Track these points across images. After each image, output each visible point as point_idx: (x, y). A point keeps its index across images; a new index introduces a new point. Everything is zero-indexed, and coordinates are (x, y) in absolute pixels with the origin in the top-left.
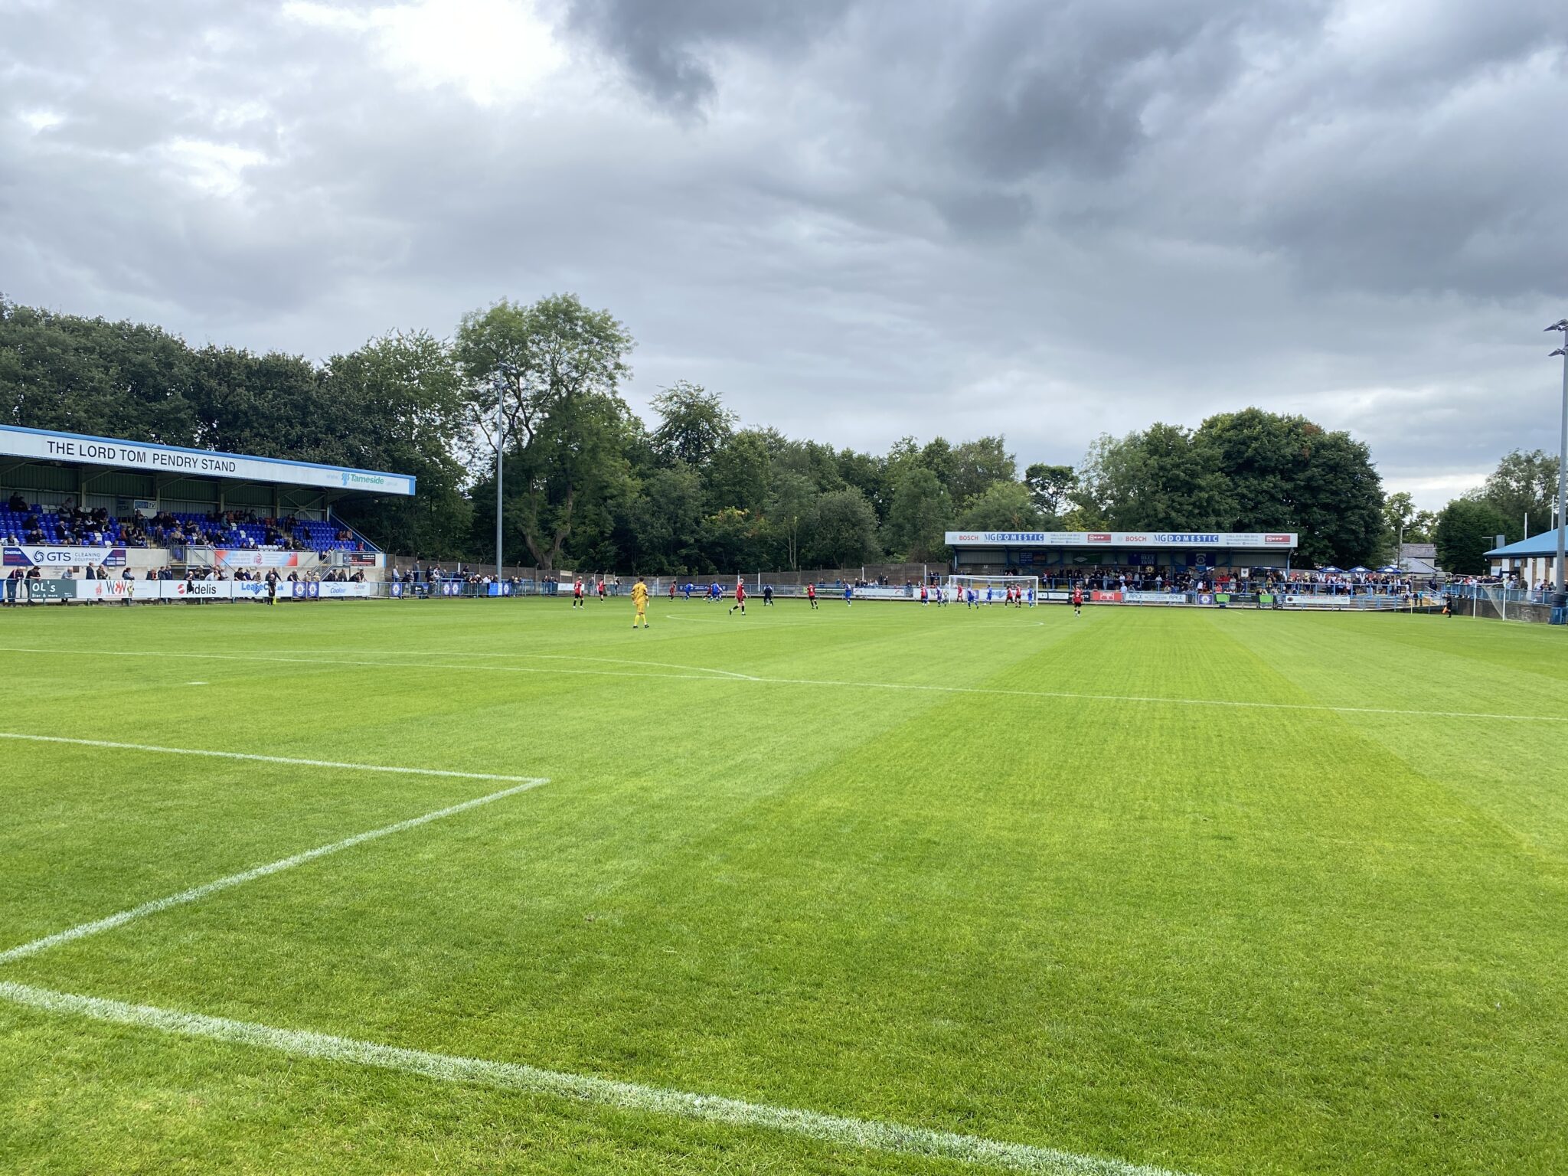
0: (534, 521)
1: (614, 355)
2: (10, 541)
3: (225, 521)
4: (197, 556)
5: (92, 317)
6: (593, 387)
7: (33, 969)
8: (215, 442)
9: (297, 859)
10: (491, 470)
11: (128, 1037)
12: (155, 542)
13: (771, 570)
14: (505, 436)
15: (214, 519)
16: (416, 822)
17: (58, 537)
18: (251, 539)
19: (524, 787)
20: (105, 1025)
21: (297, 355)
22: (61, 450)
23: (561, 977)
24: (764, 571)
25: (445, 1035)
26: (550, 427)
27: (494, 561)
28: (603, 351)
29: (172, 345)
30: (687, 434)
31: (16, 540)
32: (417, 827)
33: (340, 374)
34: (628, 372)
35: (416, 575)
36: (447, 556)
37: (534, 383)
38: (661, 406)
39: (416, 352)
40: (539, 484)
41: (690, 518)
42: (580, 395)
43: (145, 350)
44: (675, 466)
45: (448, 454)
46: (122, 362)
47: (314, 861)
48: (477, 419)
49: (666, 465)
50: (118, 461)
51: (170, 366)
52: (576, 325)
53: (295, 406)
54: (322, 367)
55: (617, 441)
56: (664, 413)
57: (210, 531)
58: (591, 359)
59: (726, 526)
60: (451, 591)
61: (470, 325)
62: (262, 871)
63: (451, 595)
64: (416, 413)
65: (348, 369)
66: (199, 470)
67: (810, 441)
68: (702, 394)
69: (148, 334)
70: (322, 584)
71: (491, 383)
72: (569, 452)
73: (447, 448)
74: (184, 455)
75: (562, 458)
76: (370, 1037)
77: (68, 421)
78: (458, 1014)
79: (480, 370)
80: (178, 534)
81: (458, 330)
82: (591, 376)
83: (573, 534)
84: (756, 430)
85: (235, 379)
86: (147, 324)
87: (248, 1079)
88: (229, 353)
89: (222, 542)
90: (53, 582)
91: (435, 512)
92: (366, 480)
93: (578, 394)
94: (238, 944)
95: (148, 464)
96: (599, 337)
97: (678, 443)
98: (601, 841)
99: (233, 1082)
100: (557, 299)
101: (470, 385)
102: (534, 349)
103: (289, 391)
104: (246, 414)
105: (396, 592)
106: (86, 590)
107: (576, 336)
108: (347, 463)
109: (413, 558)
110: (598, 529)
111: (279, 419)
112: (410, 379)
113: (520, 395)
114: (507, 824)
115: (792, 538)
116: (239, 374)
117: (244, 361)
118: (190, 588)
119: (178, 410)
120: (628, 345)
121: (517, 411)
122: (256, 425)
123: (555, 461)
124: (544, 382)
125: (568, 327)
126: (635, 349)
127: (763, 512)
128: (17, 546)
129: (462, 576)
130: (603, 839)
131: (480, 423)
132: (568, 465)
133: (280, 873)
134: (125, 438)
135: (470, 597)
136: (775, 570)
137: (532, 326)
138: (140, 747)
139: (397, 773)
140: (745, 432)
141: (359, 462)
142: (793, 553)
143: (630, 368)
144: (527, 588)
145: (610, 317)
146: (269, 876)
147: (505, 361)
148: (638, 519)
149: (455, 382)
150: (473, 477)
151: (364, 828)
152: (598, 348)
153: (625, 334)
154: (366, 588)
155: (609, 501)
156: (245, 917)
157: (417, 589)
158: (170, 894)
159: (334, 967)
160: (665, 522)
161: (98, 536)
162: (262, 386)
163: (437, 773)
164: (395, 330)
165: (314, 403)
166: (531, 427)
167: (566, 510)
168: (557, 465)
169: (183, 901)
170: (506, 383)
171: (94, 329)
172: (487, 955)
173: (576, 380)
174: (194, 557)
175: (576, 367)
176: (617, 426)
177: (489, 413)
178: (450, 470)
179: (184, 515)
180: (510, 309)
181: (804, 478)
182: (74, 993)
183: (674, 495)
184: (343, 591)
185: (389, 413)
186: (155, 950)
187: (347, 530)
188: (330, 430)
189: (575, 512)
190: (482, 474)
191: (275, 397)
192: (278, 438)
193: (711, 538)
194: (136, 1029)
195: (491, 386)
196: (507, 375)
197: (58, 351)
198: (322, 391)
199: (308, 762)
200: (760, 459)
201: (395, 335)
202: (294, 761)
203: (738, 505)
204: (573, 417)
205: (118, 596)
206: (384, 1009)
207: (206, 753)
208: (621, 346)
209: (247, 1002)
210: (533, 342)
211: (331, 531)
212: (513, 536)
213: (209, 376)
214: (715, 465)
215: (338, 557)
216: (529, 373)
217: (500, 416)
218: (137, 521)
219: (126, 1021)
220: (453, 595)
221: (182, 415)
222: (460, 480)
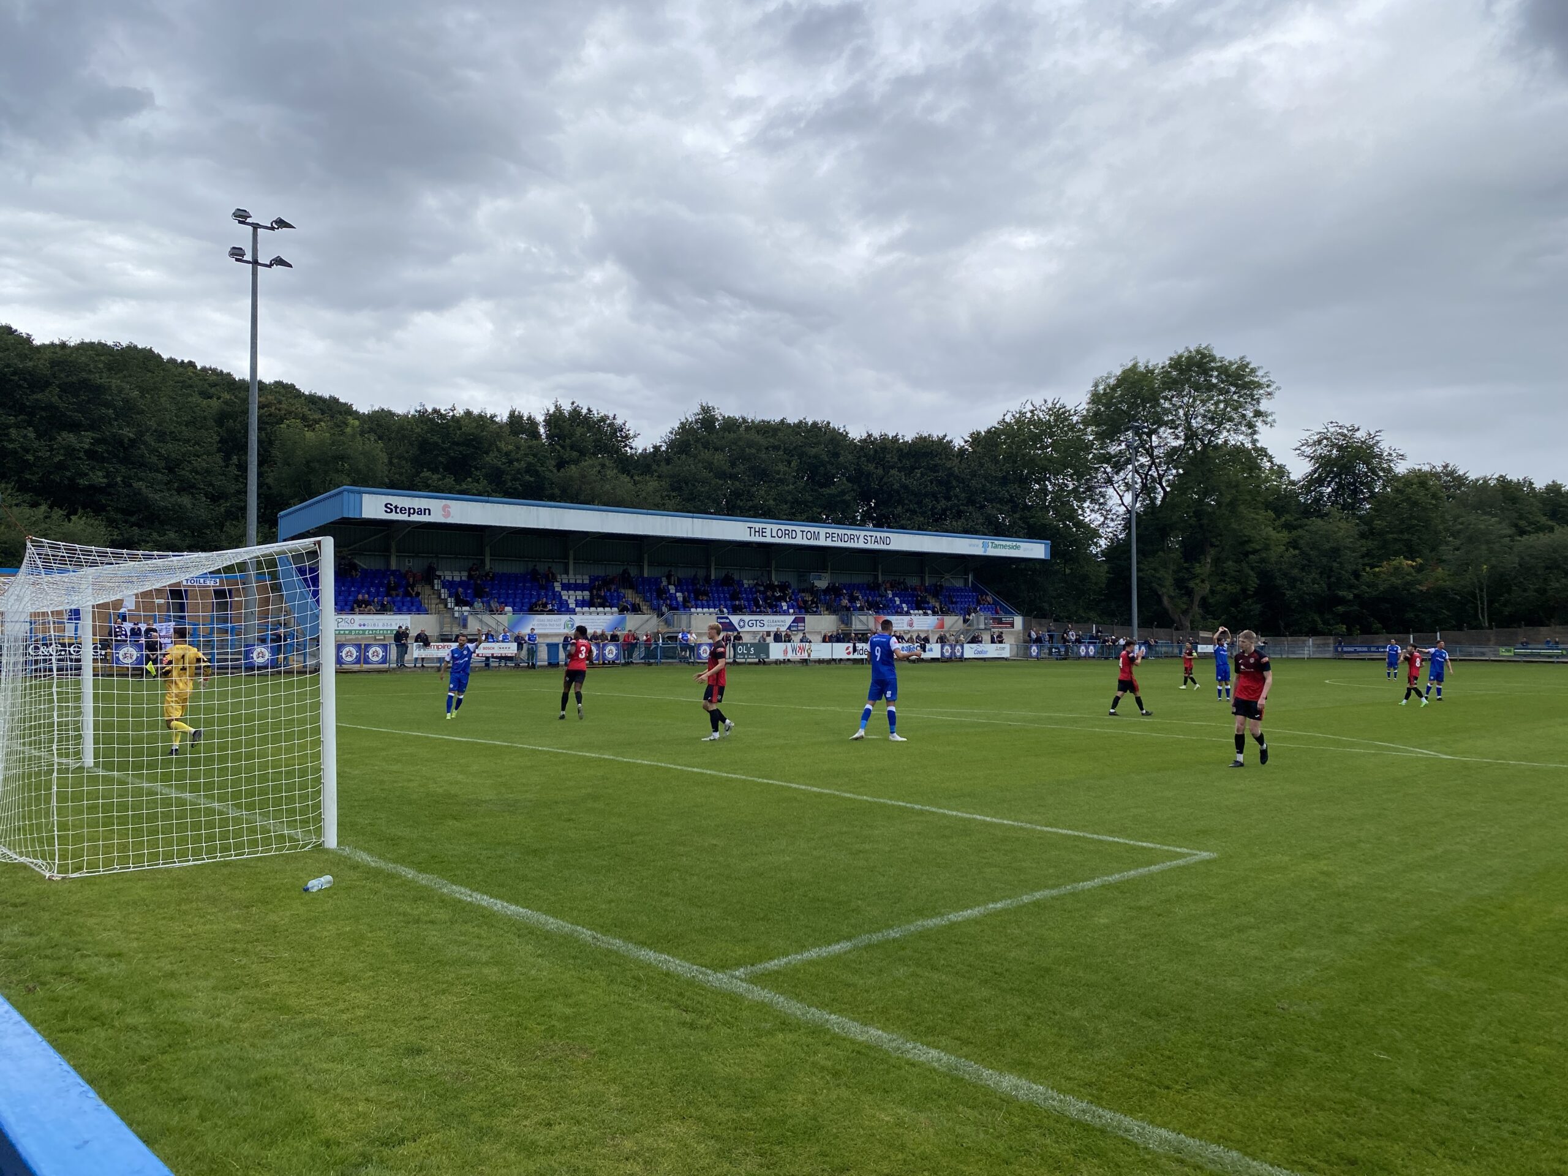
0: (1169, 581)
1: (1254, 402)
2: (722, 612)
3: (883, 589)
4: (861, 621)
5: (778, 419)
6: (1232, 437)
7: (783, 982)
8: (872, 519)
9: (982, 909)
10: (1124, 530)
11: (864, 1052)
12: (827, 610)
13: (1453, 628)
14: (1137, 496)
15: (873, 588)
16: (1088, 884)
17: (755, 608)
18: (904, 605)
19: (1191, 860)
20: (844, 1039)
21: (941, 435)
22: (757, 534)
23: (1259, 1064)
24: (1444, 629)
25: (1146, 1103)
26: (1185, 484)
27: (1128, 622)
28: (1241, 399)
29: (839, 436)
30: (1341, 479)
31: (725, 610)
32: (1089, 890)
33: (979, 449)
34: (1269, 419)
35: (1051, 637)
36: (1082, 617)
37: (1168, 439)
38: (1309, 451)
39: (1049, 420)
40: (1174, 542)
41: (1346, 571)
42: (1216, 447)
43: (818, 443)
44: (1326, 514)
45: (1081, 518)
46: (800, 456)
47: (998, 913)
48: (1109, 481)
49: (1316, 514)
50: (799, 540)
51: (836, 455)
52: (1211, 376)
53: (940, 483)
54: (963, 444)
55: (1259, 492)
56: (1312, 458)
57: (870, 599)
58: (1228, 409)
59: (1393, 579)
60: (1087, 652)
61: (1101, 388)
62: (952, 917)
63: (1087, 657)
64: (1049, 480)
65: (986, 442)
66: (861, 545)
67: (1501, 476)
68: (1358, 434)
69: (820, 429)
70: (966, 646)
71: (1123, 444)
72: (1205, 507)
73: (1080, 512)
74: (849, 532)
75: (1198, 514)
76: (1072, 1092)
77: (761, 509)
78: (1154, 1084)
79: (1110, 433)
80: (845, 602)
81: (1089, 395)
82: (1228, 427)
83: (1212, 592)
84: (1426, 468)
85: (888, 462)
86: (819, 420)
87: (969, 1111)
88: (884, 438)
89: (880, 608)
90: (752, 645)
91: (1069, 575)
92: (1004, 547)
93: (1213, 446)
94: (942, 984)
95: (822, 542)
96: (1236, 385)
97: (1330, 489)
98: (1283, 926)
99: (956, 1111)
100: (1190, 352)
101: (1101, 449)
102: (1167, 405)
103: (934, 469)
104: (898, 492)
105: (1034, 654)
106: (777, 651)
107: (1211, 387)
108: (987, 531)
109: (1049, 620)
110: (1239, 587)
111: (926, 495)
112: (1043, 448)
113: (1153, 453)
114: (1178, 897)
115: (1481, 590)
116: (892, 458)
117: (897, 445)
118: (855, 650)
119: (843, 493)
120: (1269, 390)
121: (1150, 469)
122: (906, 502)
123: (1190, 517)
124: (1177, 437)
125: (1202, 379)
126: (1277, 394)
127: (1441, 561)
128: (726, 615)
129: (1097, 638)
130: (1285, 924)
131: (1112, 484)
132: (1205, 521)
133: (968, 922)
134: (803, 521)
135: (1106, 658)
136: (1460, 629)
137: (1164, 383)
138: (837, 793)
139: (1062, 835)
140: (1412, 471)
141: (999, 531)
142: (1483, 609)
143: (1272, 414)
144: (1164, 649)
145: (1248, 364)
146: (959, 923)
147: (1136, 421)
148: (1285, 575)
149: (1087, 446)
150: (1106, 539)
151: (1037, 887)
152: (1235, 397)
153: (1265, 380)
154: (1005, 650)
155: (1251, 557)
156: (944, 959)
157: (1054, 650)
158: (879, 930)
159: (1029, 1018)
160: (1317, 576)
161: (785, 606)
162: (912, 466)
163: (1100, 837)
164: (1029, 402)
165: (957, 478)
166: (1164, 484)
167: (1204, 567)
168: (1193, 521)
169: (890, 938)
170: (1139, 442)
171: (780, 430)
172: (1176, 1029)
173: (1212, 433)
174: (858, 622)
175: (1212, 419)
176: (1259, 477)
177: (1121, 474)
178: (1083, 533)
179: (850, 585)
180: (1142, 369)
181: (1493, 519)
182: (817, 1008)
183: (1327, 546)
184: (986, 652)
185: (1024, 482)
186: (875, 979)
187: (987, 595)
188: (971, 502)
189: (1214, 569)
190: (1114, 535)
191: (922, 474)
192: (925, 512)
193: (1374, 593)
194: (869, 1047)
195: (1123, 446)
196: (1138, 432)
197: (753, 451)
198: (963, 466)
199: (978, 817)
200: (1434, 502)
201: (1029, 407)
202: (968, 816)
203: (1406, 554)
204: (1210, 470)
205: (798, 657)
206: (1082, 1068)
207: (889, 802)
208: (1261, 392)
209: (957, 1039)
210: (1166, 398)
211: (973, 596)
212: (1149, 596)
213: (868, 461)
214: (1376, 510)
215: (980, 619)
216: (1162, 429)
217: (1133, 475)
218: (812, 590)
219: (860, 1038)
220: (1090, 657)
221: (847, 497)
222: (1093, 542)
